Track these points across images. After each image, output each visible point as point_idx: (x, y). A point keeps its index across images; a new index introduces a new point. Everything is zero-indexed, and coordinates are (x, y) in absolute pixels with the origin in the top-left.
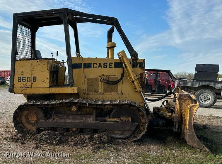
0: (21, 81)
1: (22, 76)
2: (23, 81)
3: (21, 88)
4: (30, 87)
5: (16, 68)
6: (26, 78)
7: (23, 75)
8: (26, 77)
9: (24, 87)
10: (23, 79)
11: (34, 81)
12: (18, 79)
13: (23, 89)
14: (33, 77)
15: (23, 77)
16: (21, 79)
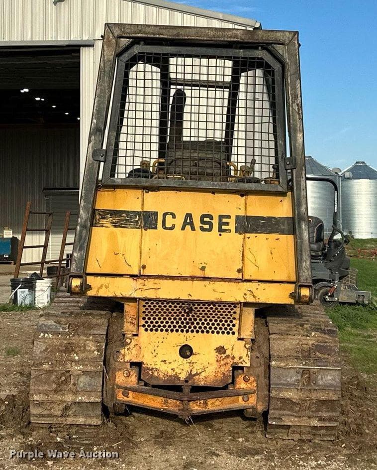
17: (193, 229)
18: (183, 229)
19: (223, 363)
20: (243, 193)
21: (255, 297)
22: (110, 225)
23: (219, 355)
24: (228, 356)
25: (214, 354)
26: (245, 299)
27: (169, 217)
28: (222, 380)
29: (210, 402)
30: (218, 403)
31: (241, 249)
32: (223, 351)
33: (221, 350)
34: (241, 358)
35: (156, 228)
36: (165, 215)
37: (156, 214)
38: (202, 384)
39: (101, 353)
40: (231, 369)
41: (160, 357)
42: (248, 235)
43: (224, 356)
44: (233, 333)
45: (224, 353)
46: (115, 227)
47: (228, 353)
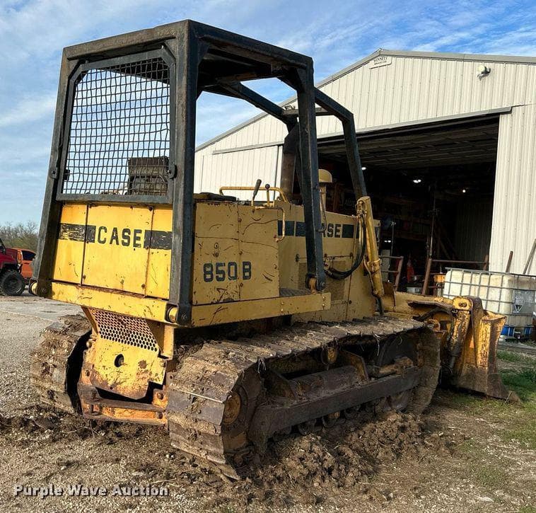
0: (212, 279)
1: (214, 261)
2: (218, 279)
3: (212, 303)
4: (236, 298)
5: (200, 230)
6: (225, 269)
7: (216, 255)
8: (227, 264)
9: (222, 301)
10: (218, 272)
11: (245, 278)
12: (205, 270)
13: (218, 306)
14: (245, 264)
15: (218, 265)
16: (212, 269)
17: (118, 244)
18: (111, 243)
19: (141, 376)
20: (152, 207)
21: (152, 314)
22: (67, 238)
23: (140, 369)
24: (146, 371)
25: (137, 366)
26: (145, 314)
27: (103, 231)
28: (137, 393)
29: (118, 411)
30: (127, 413)
31: (146, 264)
32: (144, 365)
33: (143, 364)
34: (157, 375)
35: (94, 241)
36: (101, 228)
37: (94, 228)
38: (121, 393)
39: (69, 352)
40: (147, 384)
41: (103, 363)
42: (152, 250)
43: (143, 370)
44: (156, 350)
45: (145, 367)
46: (71, 239)
47: (148, 368)
